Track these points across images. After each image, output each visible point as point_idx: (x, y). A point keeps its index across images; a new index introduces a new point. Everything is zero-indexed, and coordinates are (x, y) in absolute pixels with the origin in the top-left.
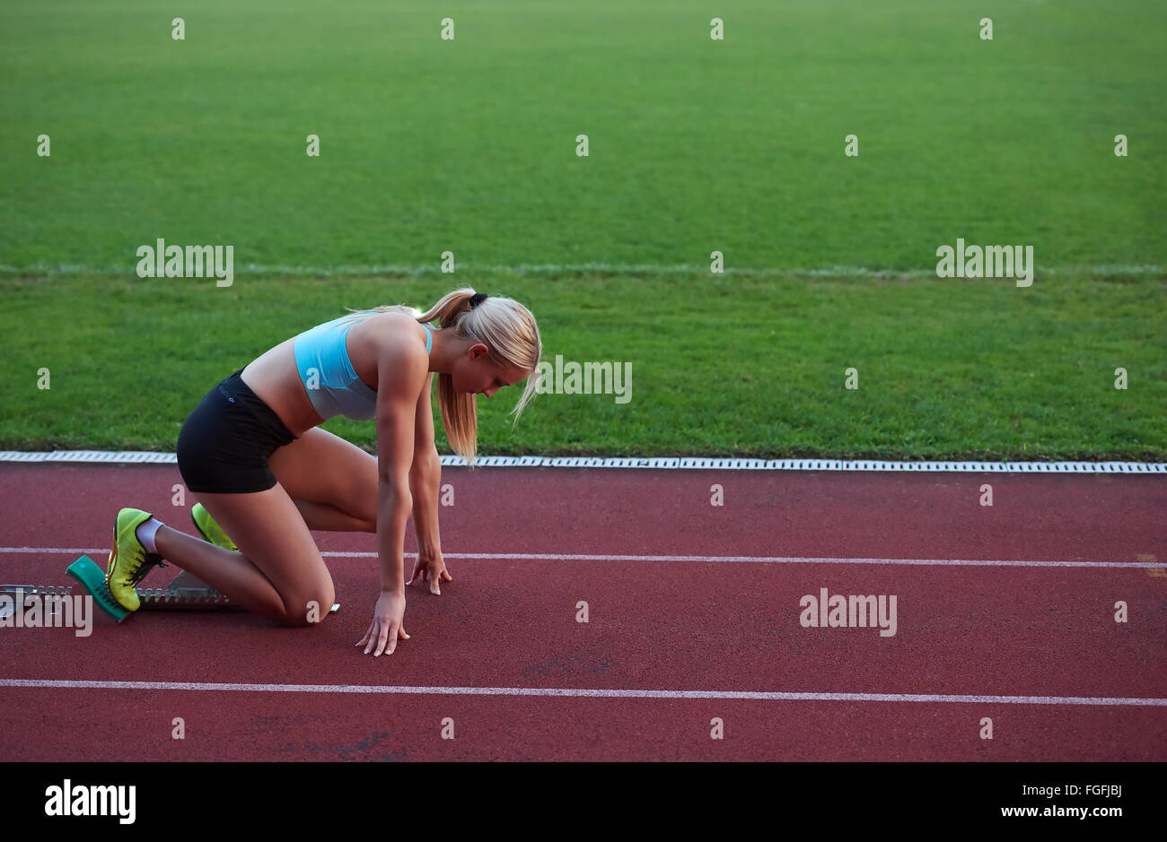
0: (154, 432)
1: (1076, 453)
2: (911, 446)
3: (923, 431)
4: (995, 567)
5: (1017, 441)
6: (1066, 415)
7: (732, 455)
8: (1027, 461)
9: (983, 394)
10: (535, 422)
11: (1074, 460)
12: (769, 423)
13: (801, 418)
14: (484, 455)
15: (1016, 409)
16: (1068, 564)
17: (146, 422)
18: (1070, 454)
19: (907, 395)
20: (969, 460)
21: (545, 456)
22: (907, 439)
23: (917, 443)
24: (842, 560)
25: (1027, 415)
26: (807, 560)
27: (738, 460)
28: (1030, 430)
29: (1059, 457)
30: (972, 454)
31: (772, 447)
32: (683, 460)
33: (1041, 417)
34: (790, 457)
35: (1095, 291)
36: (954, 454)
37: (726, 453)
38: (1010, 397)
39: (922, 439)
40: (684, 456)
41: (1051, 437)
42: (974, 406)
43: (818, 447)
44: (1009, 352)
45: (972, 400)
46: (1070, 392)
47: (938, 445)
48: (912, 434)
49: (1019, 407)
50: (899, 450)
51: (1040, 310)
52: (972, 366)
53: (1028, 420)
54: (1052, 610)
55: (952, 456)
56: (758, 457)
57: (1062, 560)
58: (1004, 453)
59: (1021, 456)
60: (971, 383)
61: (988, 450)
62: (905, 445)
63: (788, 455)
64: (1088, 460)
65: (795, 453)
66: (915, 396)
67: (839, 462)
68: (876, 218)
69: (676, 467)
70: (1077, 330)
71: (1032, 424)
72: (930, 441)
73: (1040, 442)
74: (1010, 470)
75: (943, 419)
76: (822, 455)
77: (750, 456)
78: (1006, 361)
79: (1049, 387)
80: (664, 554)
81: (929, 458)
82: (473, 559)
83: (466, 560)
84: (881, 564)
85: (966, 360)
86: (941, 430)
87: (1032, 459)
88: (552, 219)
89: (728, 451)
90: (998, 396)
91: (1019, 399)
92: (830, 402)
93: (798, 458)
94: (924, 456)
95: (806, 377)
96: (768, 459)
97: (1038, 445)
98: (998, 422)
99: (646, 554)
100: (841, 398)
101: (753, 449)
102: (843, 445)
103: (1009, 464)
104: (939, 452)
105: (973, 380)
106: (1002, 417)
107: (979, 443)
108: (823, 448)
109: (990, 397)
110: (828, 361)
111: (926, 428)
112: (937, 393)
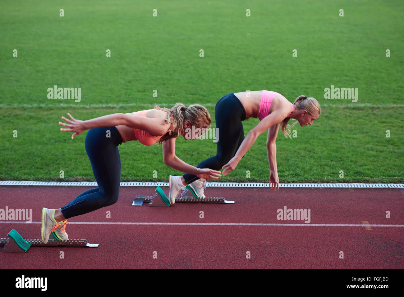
0: (31, 173)
1: (342, 180)
2: (287, 178)
3: (291, 171)
4: (316, 226)
5: (322, 176)
6: (339, 165)
7: (228, 181)
8: (326, 183)
9: (311, 157)
10: (161, 169)
11: (342, 183)
12: (240, 168)
13: (250, 167)
14: (144, 182)
15: (322, 163)
16: (339, 225)
17: (29, 169)
18: (340, 181)
19: (286, 157)
20: (307, 183)
21: (165, 182)
22: (286, 175)
23: (289, 176)
24: (265, 224)
25: (326, 165)
26: (253, 224)
27: (229, 183)
28: (327, 171)
29: (337, 182)
30: (307, 181)
31: (241, 178)
32: (211, 183)
33: (330, 166)
34: (247, 182)
35: (348, 114)
36: (302, 181)
37: (225, 181)
38: (320, 157)
39: (291, 175)
40: (211, 182)
41: (334, 174)
42: (308, 162)
43: (256, 179)
44: (320, 139)
45: (308, 159)
46: (340, 156)
47: (296, 177)
48: (288, 173)
49: (323, 162)
50: (283, 179)
51: (330, 122)
52: (307, 145)
53: (326, 167)
54: (334, 244)
55: (301, 182)
56: (236, 182)
57: (338, 224)
58: (319, 180)
59: (324, 182)
60: (307, 152)
61: (313, 179)
62: (285, 177)
63: (246, 181)
64: (346, 182)
65: (248, 180)
66: (288, 158)
67: (263, 184)
68: (274, 83)
69: (209, 186)
70: (342, 130)
71: (327, 168)
72: (294, 175)
73: (330, 176)
74: (320, 187)
75: (298, 167)
76: (258, 181)
77: (234, 182)
78: (319, 143)
79: (334, 154)
80: (206, 222)
81: (293, 182)
82: (142, 225)
83: (140, 225)
84: (278, 226)
85: (306, 143)
86: (297, 171)
87: (328, 182)
88: (164, 84)
89: (226, 180)
90: (316, 157)
91: (323, 159)
92: (260, 160)
93: (250, 182)
94: (292, 181)
95: (252, 150)
96: (240, 183)
97: (329, 177)
98: (317, 168)
99: (200, 222)
100: (264, 158)
101: (234, 179)
102: (265, 177)
103: (320, 184)
104: (297, 180)
105: (308, 151)
106: (318, 166)
107: (310, 177)
108: (258, 179)
109: (314, 158)
110: (259, 144)
111: (292, 171)
112: (296, 156)
